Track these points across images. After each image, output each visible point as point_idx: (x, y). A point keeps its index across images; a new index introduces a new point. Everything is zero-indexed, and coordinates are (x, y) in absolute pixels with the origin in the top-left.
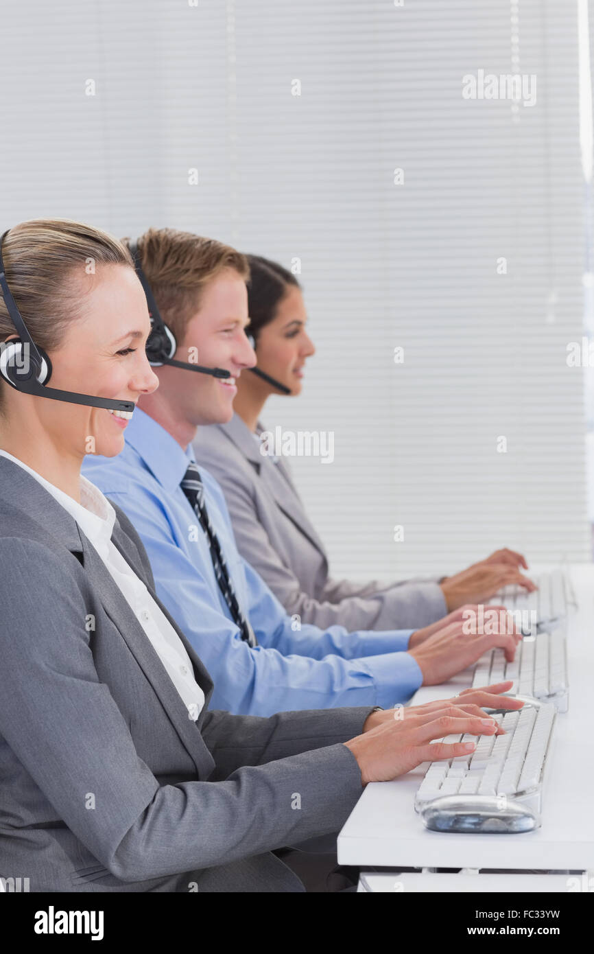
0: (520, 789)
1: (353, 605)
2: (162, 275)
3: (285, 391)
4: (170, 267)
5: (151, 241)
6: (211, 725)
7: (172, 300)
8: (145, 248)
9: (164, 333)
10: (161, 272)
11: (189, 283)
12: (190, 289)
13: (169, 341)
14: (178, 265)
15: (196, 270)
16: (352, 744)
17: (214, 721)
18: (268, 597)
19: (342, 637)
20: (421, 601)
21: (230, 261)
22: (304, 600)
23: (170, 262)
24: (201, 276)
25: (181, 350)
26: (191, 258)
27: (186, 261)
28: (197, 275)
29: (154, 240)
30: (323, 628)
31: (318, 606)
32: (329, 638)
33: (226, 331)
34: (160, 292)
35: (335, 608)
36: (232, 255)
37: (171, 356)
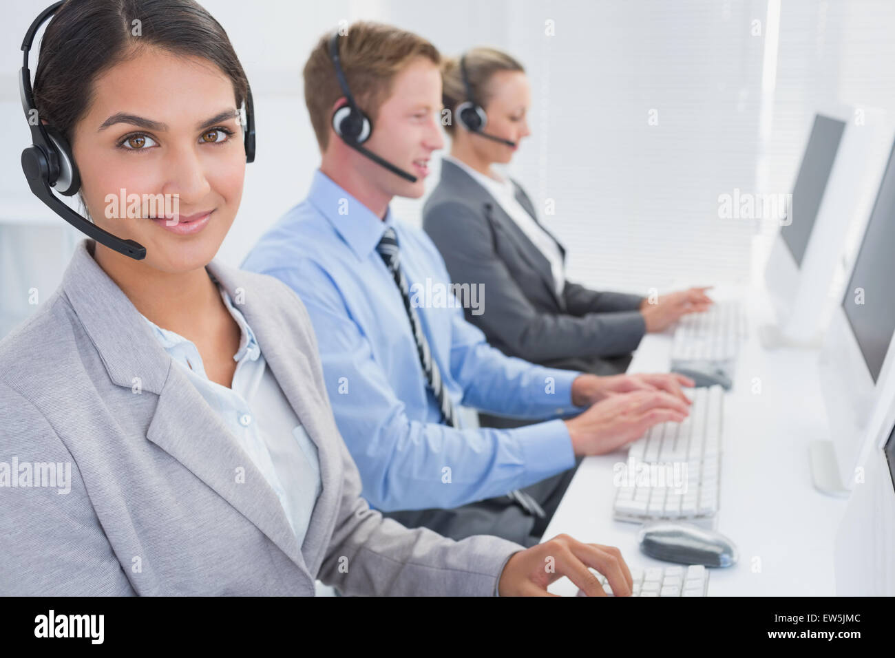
2: (358, 61)
4: (366, 53)
7: (366, 85)
10: (358, 58)
11: (383, 70)
12: (383, 76)
14: (374, 52)
15: (390, 58)
21: (422, 50)
23: (365, 49)
24: (394, 64)
26: (386, 46)
27: (380, 49)
28: (390, 63)
33: (418, 116)
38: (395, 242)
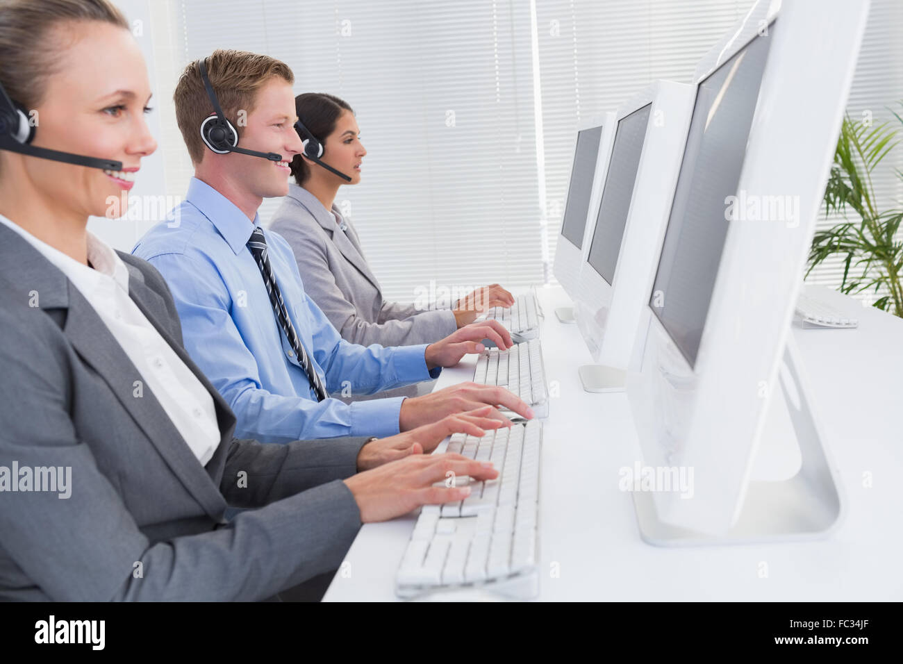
0: (515, 569)
1: (392, 324)
2: (223, 82)
3: (348, 180)
4: (230, 75)
5: (215, 57)
6: (236, 454)
7: (232, 101)
8: (211, 62)
9: (227, 127)
10: (222, 79)
11: (246, 87)
12: (246, 92)
13: (232, 133)
14: (236, 73)
15: (251, 76)
16: (351, 482)
17: (239, 450)
18: (328, 325)
19: (379, 350)
20: (439, 321)
21: (277, 69)
22: (359, 320)
23: (228, 72)
24: (254, 81)
25: (241, 140)
26: (246, 67)
27: (242, 70)
28: (251, 81)
29: (218, 56)
30: (366, 347)
31: (368, 325)
32: (370, 352)
33: (278, 125)
34: (223, 95)
35: (380, 327)
36: (279, 65)
37: (234, 145)
38: (261, 239)
